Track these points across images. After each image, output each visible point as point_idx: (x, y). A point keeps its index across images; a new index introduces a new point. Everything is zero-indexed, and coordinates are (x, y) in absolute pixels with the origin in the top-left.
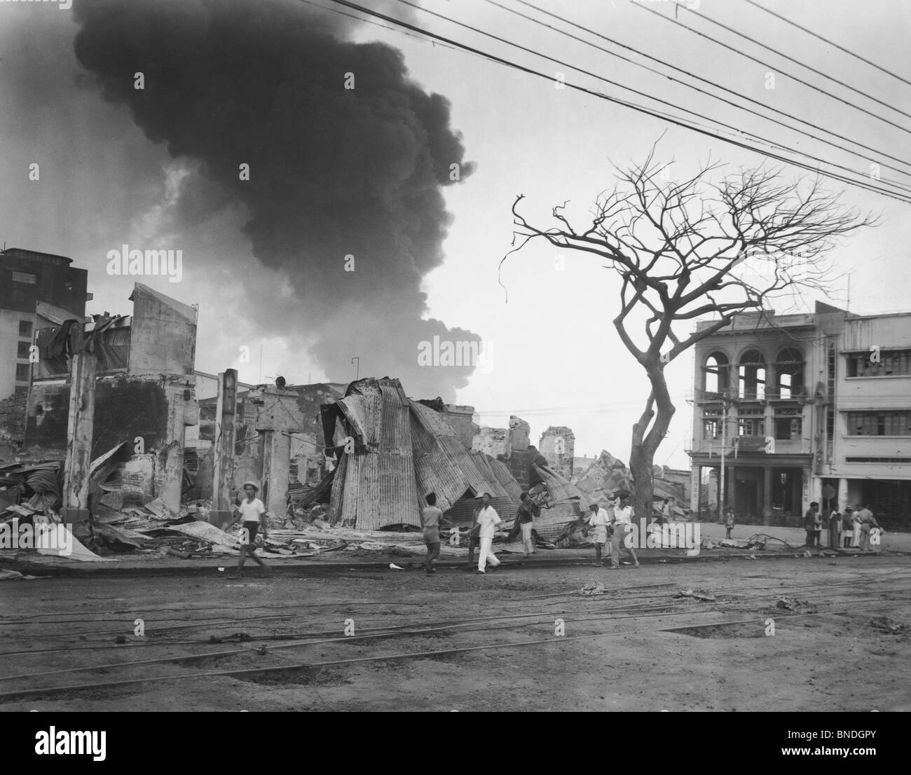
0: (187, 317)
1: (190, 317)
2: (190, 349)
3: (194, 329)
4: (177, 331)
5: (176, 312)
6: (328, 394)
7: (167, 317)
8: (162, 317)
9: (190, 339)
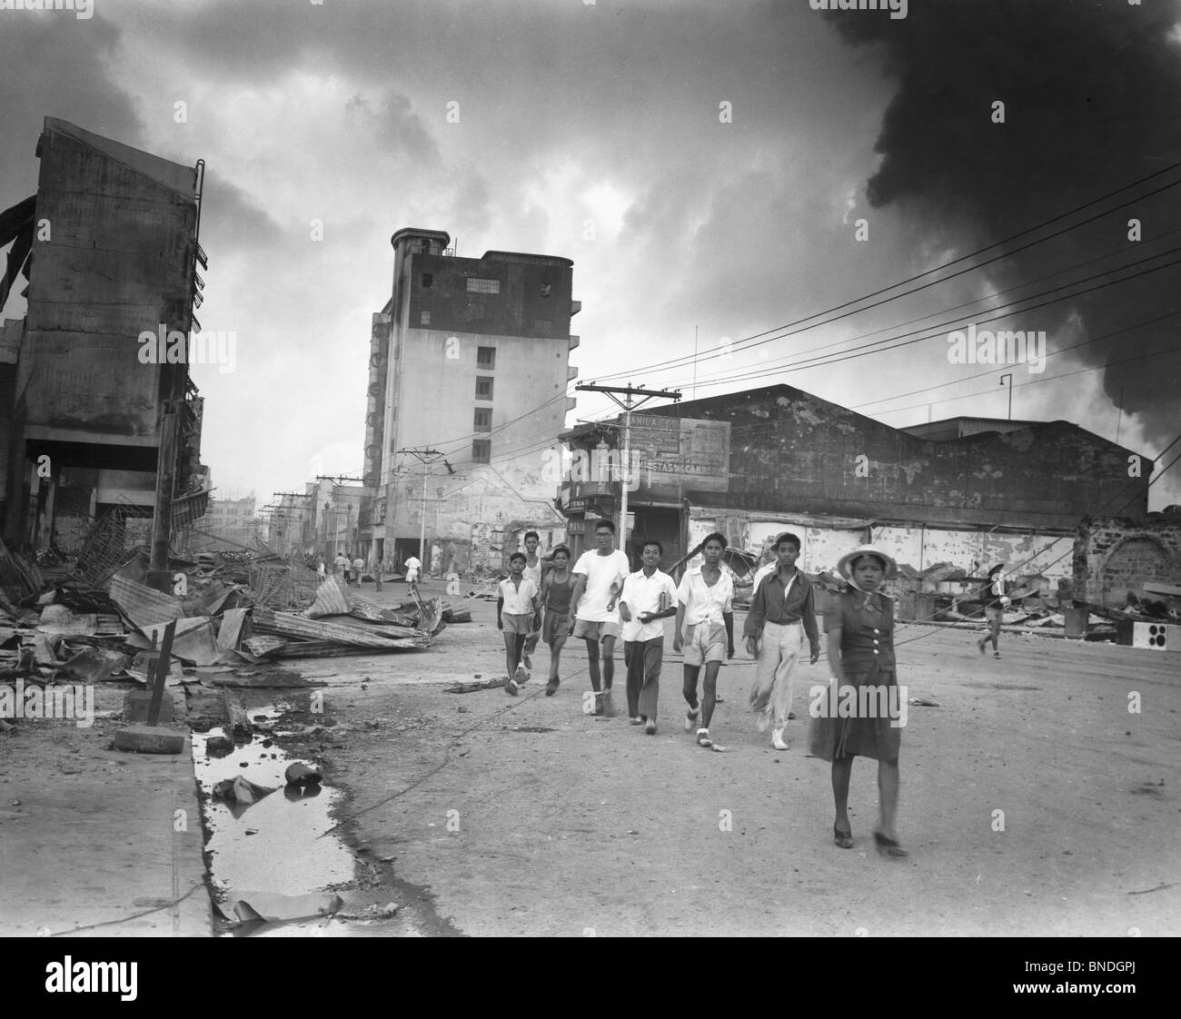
0: (173, 187)
1: (183, 188)
2: (181, 258)
3: (189, 215)
4: (147, 220)
5: (146, 177)
6: (801, 404)
7: (122, 188)
8: (110, 190)
9: (180, 237)
